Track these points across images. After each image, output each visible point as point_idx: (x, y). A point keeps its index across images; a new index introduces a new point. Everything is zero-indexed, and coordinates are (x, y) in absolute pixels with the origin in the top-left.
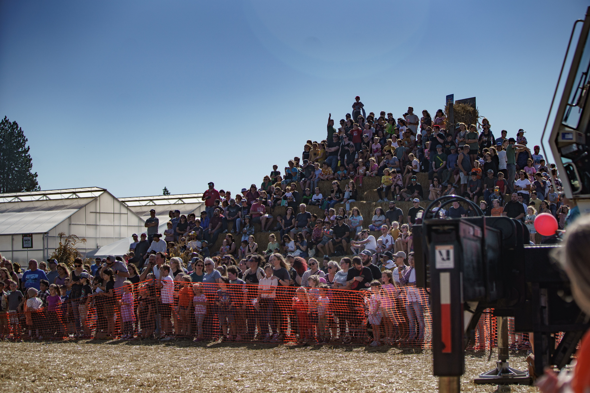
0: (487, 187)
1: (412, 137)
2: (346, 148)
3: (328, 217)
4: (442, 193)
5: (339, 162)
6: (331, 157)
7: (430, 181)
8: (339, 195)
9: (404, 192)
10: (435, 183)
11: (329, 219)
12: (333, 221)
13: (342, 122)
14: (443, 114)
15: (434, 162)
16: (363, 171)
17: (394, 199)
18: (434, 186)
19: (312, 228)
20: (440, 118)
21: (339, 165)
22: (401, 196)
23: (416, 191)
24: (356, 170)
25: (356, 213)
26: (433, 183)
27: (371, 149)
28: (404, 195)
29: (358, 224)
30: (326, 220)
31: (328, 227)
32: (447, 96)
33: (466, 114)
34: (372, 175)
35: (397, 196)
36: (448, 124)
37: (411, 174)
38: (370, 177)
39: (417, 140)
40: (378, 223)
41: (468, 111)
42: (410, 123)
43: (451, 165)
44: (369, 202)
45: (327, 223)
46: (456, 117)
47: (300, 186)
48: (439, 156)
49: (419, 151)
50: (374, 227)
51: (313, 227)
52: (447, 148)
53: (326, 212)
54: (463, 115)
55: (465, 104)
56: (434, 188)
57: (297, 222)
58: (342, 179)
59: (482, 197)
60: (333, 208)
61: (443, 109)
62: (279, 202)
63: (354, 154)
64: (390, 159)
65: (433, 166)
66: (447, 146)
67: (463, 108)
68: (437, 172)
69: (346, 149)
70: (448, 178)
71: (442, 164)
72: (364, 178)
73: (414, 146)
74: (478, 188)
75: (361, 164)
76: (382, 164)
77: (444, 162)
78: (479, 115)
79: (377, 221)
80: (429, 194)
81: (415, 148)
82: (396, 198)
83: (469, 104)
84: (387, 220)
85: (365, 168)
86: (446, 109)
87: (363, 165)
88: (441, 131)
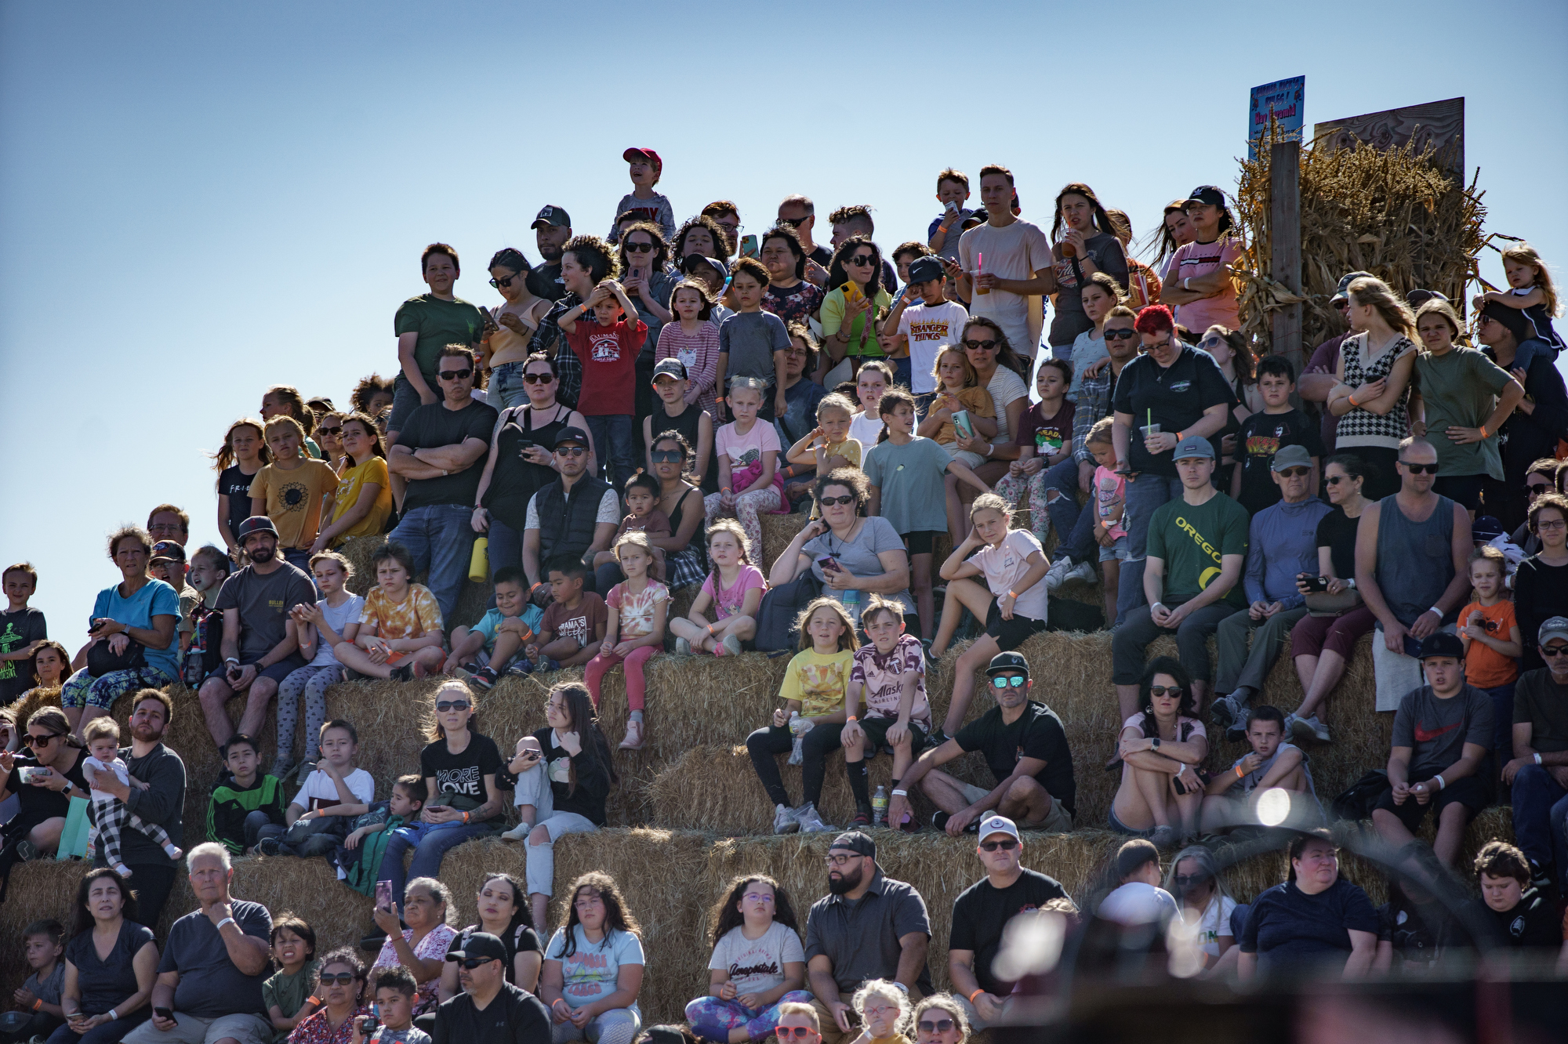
0: (1535, 744)
1: (1003, 385)
2: (537, 453)
3: (398, 940)
4: (1207, 780)
5: (480, 545)
6: (427, 512)
7: (1128, 693)
8: (481, 785)
9: (939, 767)
10: (1162, 706)
11: (405, 951)
12: (429, 971)
13: (505, 272)
14: (1225, 221)
15: (1154, 563)
16: (647, 616)
17: (866, 816)
18: (1151, 728)
19: (282, 1022)
20: (1208, 251)
21: (477, 567)
22: (917, 794)
23: (1025, 762)
24: (604, 611)
25: (595, 912)
26: (1144, 703)
27: (713, 460)
28: (940, 787)
29: (607, 989)
30: (387, 959)
31: (397, 1009)
32: (1256, 92)
33: (1388, 223)
34: (712, 646)
35: (887, 794)
36: (1262, 291)
37: (986, 643)
38: (702, 661)
39: (1035, 397)
40: (750, 988)
41: (1402, 197)
42: (993, 283)
43: (1274, 579)
44: (689, 834)
45: (389, 980)
46: (1316, 241)
47: (202, 715)
48: (1194, 515)
49: (1048, 481)
50: (723, 1017)
51: (287, 1014)
52: (1255, 458)
53: (382, 901)
54: (1371, 228)
55: (1382, 146)
56: (1149, 743)
57: (168, 977)
58: (503, 671)
59: (1495, 814)
60: (433, 874)
61: (1230, 189)
62: (42, 830)
63: (588, 491)
64: (841, 533)
65: (1151, 587)
66: (1258, 446)
67: (1368, 177)
68: (1171, 631)
69: (534, 460)
70: (1251, 675)
71: (1209, 572)
72: (655, 667)
73: (1018, 444)
74: (1469, 751)
75: (634, 568)
76: (785, 567)
77: (1230, 562)
78: (1486, 230)
79: (746, 972)
80: (1118, 781)
81: (1025, 460)
82: (885, 813)
83: (1417, 151)
84: (820, 963)
85: (660, 593)
86: (1248, 188)
87: (651, 574)
88: (1213, 341)
